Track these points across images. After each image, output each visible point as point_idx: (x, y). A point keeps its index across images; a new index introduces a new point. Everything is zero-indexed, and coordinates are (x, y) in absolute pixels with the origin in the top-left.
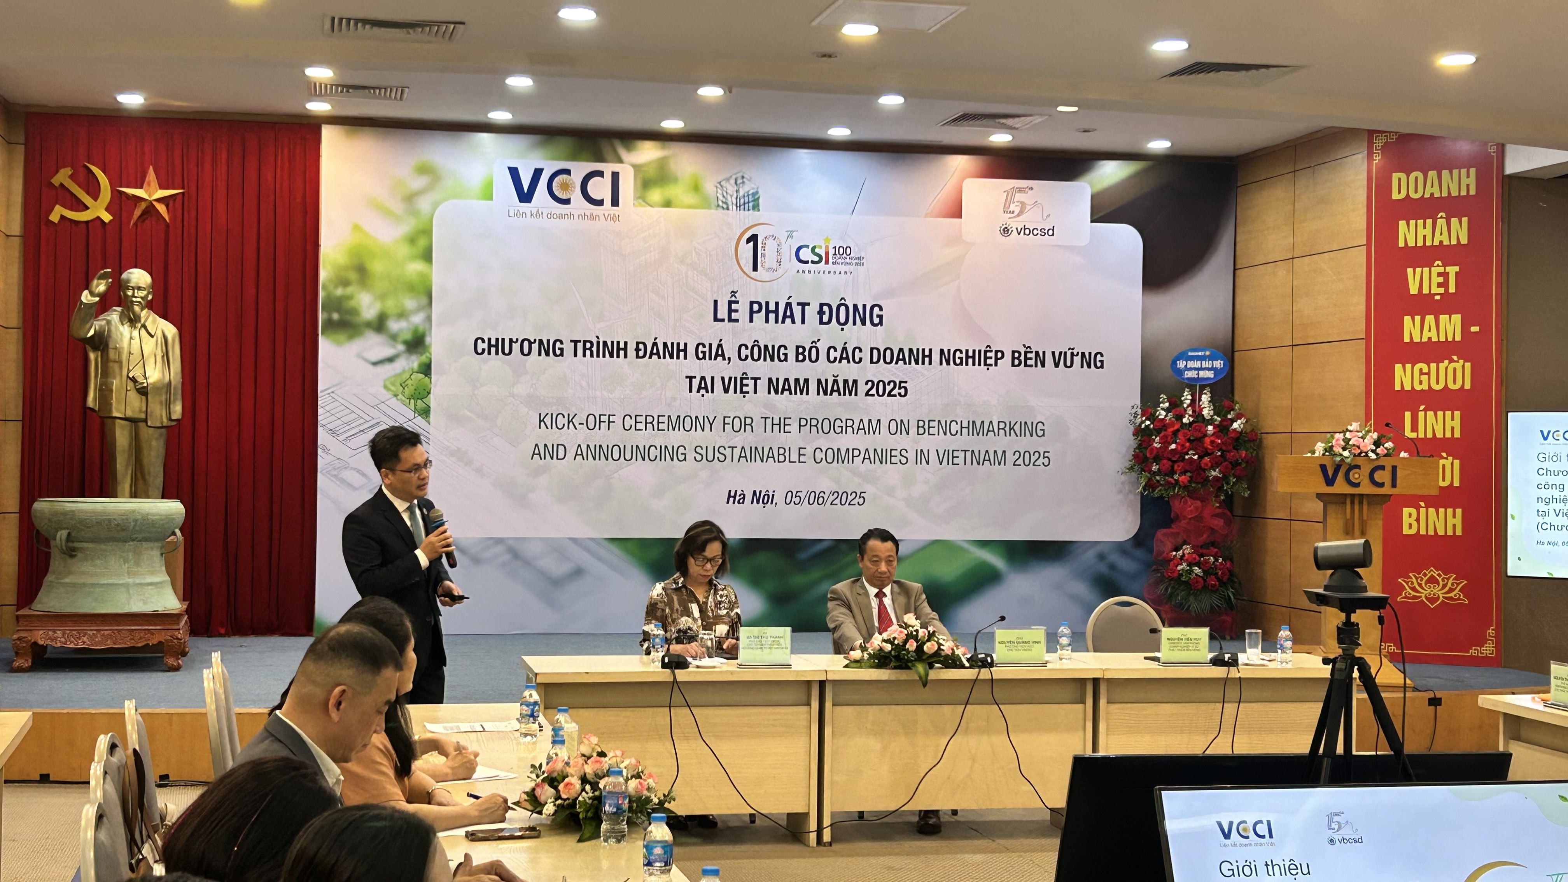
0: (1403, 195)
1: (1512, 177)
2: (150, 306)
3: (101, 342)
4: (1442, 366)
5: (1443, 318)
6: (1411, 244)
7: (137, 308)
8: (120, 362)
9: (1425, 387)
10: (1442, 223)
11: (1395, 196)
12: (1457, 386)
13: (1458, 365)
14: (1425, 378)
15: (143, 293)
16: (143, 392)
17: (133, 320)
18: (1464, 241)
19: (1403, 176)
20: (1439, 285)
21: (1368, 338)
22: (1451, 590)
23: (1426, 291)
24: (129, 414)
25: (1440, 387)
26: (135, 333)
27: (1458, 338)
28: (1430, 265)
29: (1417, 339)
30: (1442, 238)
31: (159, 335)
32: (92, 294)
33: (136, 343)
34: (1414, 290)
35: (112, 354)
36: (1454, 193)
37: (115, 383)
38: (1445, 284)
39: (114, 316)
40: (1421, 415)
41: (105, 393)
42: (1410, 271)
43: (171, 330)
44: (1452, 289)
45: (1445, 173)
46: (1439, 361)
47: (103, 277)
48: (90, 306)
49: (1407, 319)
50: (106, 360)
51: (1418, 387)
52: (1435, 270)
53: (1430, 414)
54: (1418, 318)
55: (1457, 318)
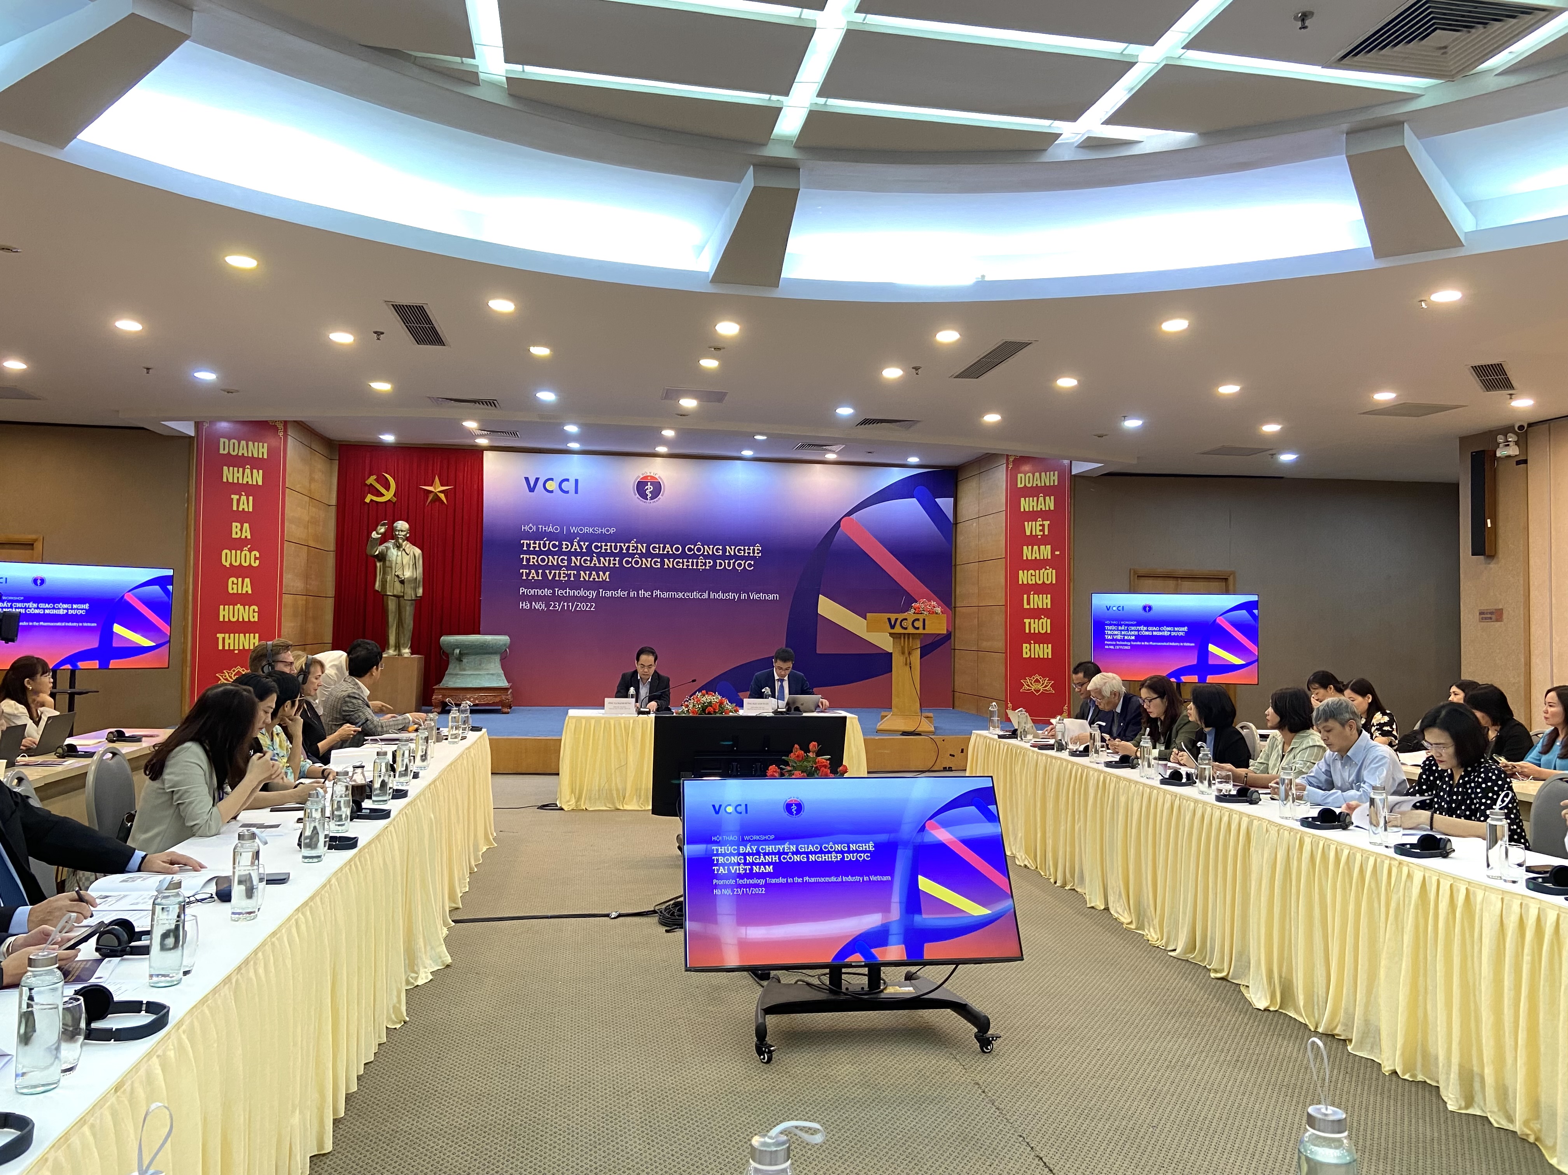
0: (1023, 485)
1: (1075, 476)
2: (407, 539)
3: (382, 557)
4: (1042, 572)
5: (1042, 547)
6: (1027, 510)
7: (400, 541)
8: (391, 567)
9: (1034, 582)
10: (1041, 499)
11: (1019, 486)
12: (1049, 582)
13: (1050, 571)
14: (1033, 578)
15: (404, 533)
16: (402, 582)
17: (399, 547)
18: (1052, 508)
19: (1023, 475)
20: (1040, 531)
21: (1006, 558)
22: (1046, 686)
23: (1034, 533)
24: (395, 593)
25: (1041, 582)
26: (400, 553)
27: (1049, 557)
28: (1036, 521)
29: (1029, 558)
30: (1041, 507)
31: (412, 554)
32: (378, 533)
33: (399, 558)
34: (1028, 533)
35: (387, 563)
36: (1048, 484)
37: (389, 578)
38: (1043, 530)
39: (390, 544)
40: (1032, 596)
41: (384, 583)
42: (1026, 523)
43: (418, 551)
44: (1046, 533)
45: (1043, 474)
46: (1040, 569)
47: (384, 525)
48: (376, 539)
49: (1025, 548)
50: (384, 567)
51: (1030, 582)
52: (1038, 523)
53: (1036, 596)
54: (1030, 547)
55: (1049, 547)
